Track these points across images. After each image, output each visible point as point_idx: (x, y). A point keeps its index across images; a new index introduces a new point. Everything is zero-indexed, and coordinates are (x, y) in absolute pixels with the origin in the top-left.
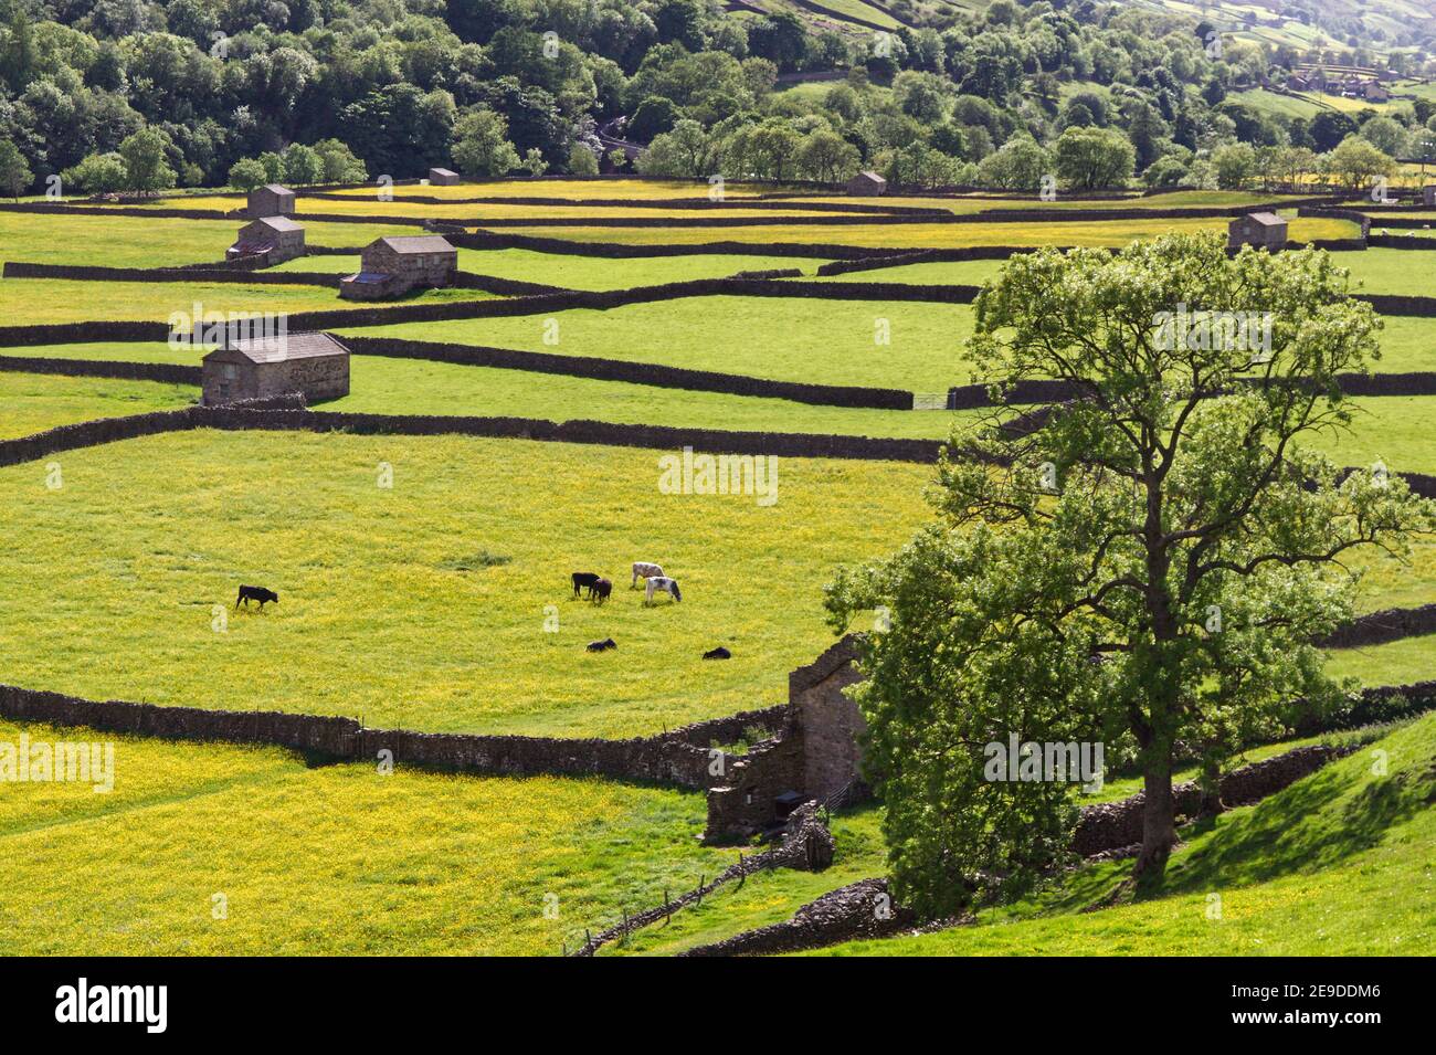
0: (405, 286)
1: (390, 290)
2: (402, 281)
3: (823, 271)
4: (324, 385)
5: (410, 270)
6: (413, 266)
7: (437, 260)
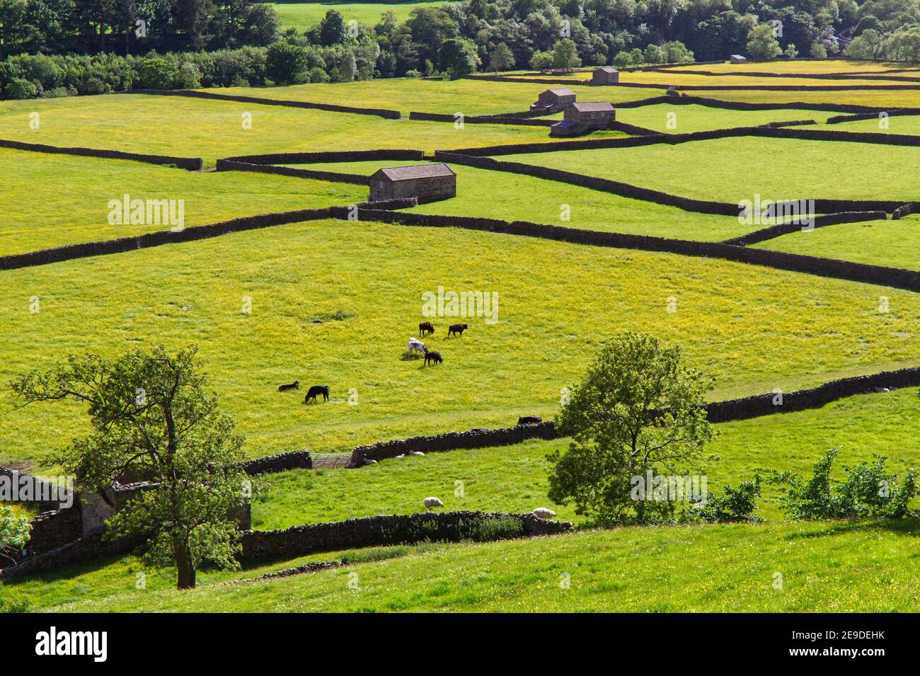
0: (582, 129)
1: (575, 131)
2: (582, 126)
3: (831, 121)
4: (439, 192)
5: (586, 120)
6: (588, 118)
7: (603, 115)
